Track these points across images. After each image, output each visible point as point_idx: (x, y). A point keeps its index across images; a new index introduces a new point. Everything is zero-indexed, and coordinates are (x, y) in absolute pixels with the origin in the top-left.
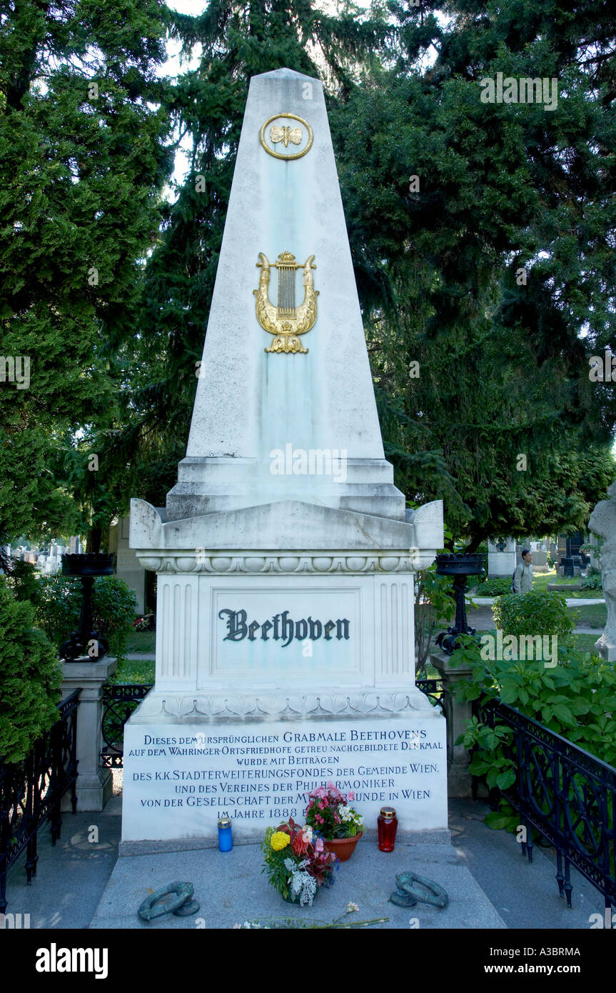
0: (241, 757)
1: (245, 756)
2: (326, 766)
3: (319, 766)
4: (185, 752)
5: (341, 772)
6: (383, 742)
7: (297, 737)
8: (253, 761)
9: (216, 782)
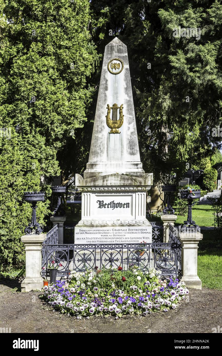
0: (102, 234)
1: (103, 234)
2: (122, 237)
3: (121, 237)
4: (89, 233)
5: (126, 238)
6: (136, 232)
7: (115, 230)
8: (105, 235)
9: (96, 240)
